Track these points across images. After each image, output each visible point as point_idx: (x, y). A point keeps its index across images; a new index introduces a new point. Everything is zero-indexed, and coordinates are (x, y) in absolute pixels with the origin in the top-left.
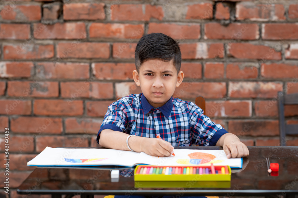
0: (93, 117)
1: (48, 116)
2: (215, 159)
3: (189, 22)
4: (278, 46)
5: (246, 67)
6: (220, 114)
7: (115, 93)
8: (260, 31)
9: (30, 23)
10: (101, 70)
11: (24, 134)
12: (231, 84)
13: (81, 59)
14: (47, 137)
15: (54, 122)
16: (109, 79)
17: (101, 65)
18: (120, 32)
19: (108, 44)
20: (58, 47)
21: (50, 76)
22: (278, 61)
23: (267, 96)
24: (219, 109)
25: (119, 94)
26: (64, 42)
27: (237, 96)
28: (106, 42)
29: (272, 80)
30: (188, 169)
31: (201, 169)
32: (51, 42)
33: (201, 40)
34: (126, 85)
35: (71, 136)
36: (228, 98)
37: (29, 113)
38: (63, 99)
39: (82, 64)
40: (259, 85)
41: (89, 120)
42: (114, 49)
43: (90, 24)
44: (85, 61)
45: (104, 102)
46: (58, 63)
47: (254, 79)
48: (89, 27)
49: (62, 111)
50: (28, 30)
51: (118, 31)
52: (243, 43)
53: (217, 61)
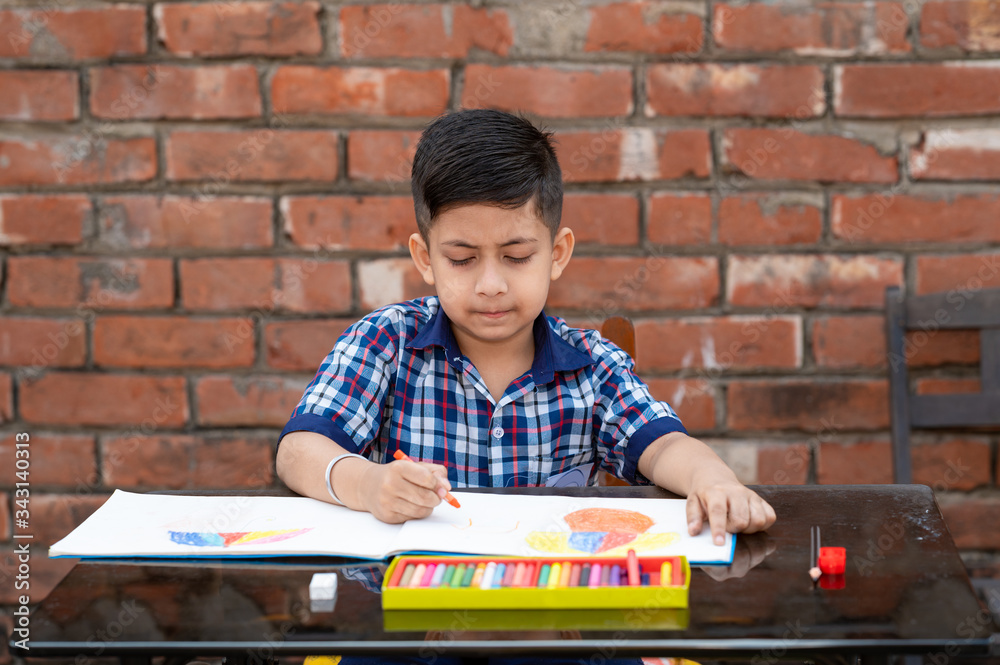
0: (284, 374)
1: (141, 370)
2: (651, 530)
3: (595, 62)
4: (885, 137)
5: (784, 208)
6: (699, 359)
7: (356, 292)
8: (828, 87)
9: (78, 68)
10: (312, 218)
11: (63, 428)
12: (734, 264)
13: (244, 184)
14: (137, 439)
15: (162, 390)
16: (336, 247)
17: (311, 201)
18: (372, 96)
19: (334, 134)
20: (168, 144)
21: (145, 239)
22: (888, 185)
23: (851, 301)
24: (698, 346)
25: (369, 298)
26: (189, 128)
27: (756, 299)
28: (325, 127)
29: (868, 250)
30: (556, 567)
31: (596, 569)
32: (147, 130)
33: (635, 119)
34: (391, 269)
35: (217, 434)
36: (727, 308)
37: (77, 360)
38: (189, 313)
39: (249, 200)
40: (827, 266)
41: (272, 381)
42: (352, 150)
43: (274, 71)
44: (257, 189)
45: (321, 323)
46: (171, 199)
47: (810, 246)
48: (268, 81)
49: (186, 353)
50: (72, 90)
51: (365, 91)
52: (772, 127)
53: (688, 189)
